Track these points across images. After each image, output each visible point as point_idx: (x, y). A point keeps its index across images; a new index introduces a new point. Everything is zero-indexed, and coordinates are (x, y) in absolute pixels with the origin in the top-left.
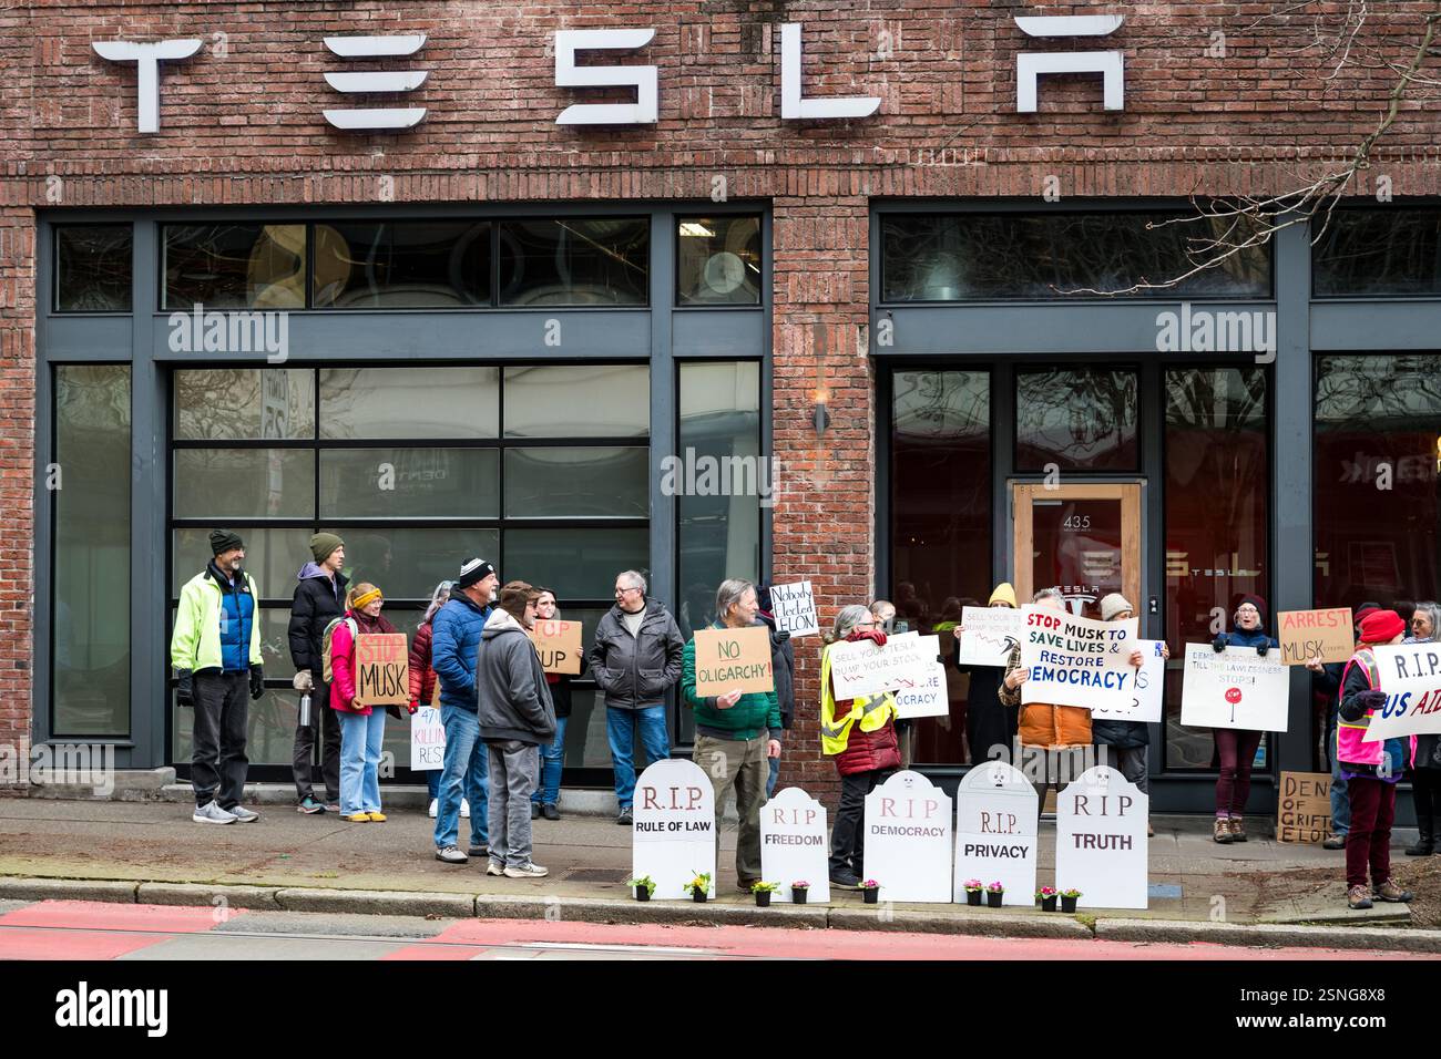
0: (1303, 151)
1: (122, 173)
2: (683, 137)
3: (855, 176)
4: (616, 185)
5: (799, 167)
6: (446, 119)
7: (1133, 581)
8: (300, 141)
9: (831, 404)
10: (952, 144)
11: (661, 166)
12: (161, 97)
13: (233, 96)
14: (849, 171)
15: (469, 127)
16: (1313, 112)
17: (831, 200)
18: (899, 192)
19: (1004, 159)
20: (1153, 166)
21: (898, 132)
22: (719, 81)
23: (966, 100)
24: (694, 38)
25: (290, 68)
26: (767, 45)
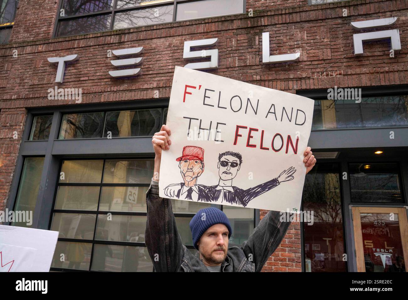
2: (227, 74)
3: (291, 83)
5: (269, 80)
6: (148, 73)
8: (103, 83)
10: (328, 70)
13: (85, 72)
14: (288, 81)
15: (155, 76)
19: (350, 73)
21: (306, 67)
22: (240, 54)
23: (333, 54)
24: (231, 42)
25: (103, 62)
26: (257, 42)
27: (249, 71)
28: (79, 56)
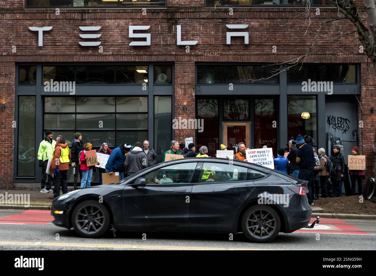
0: (285, 53)
1: (35, 55)
2: (156, 49)
3: (192, 57)
4: (141, 59)
5: (180, 55)
7: (248, 143)
8: (73, 48)
9: (187, 105)
11: (151, 55)
12: (43, 39)
13: (59, 39)
15: (110, 46)
16: (288, 45)
17: (187, 62)
18: (201, 61)
19: (223, 54)
20: (255, 56)
21: (201, 48)
22: (164, 37)
23: (215, 42)
24: (158, 28)
25: (71, 33)
26: (174, 30)
27: (169, 48)
28: (54, 29)
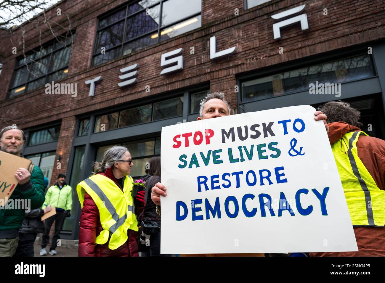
4: (174, 86)
5: (216, 71)
6: (142, 81)
10: (257, 55)
11: (184, 79)
13: (106, 86)
14: (229, 69)
17: (225, 78)
18: (243, 71)
19: (272, 55)
21: (242, 56)
22: (197, 57)
23: (260, 43)
26: (208, 45)
27: (203, 67)
28: (102, 77)
